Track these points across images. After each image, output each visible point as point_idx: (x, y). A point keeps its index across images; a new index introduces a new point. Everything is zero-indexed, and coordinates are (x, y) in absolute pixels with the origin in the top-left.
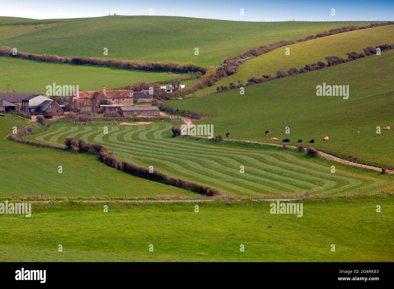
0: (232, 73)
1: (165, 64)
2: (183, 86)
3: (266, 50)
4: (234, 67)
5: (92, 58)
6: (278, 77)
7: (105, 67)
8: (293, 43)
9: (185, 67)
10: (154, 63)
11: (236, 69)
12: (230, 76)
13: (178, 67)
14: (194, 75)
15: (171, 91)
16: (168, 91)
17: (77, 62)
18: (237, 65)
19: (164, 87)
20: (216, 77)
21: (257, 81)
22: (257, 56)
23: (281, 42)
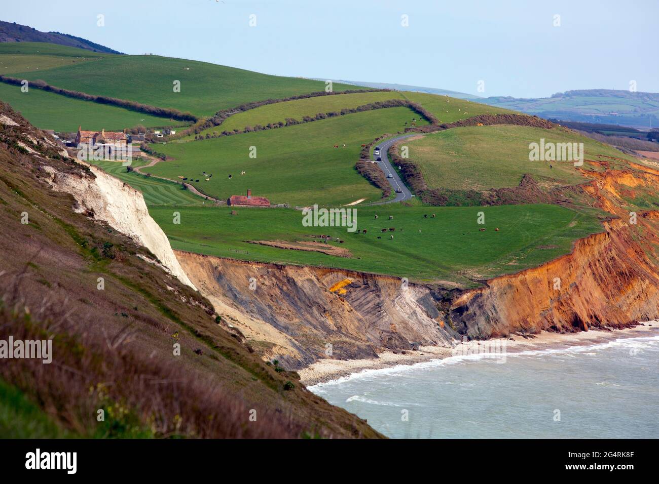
0: (218, 124)
1: (169, 111)
2: (173, 133)
3: (253, 107)
4: (221, 119)
5: (113, 99)
6: (245, 132)
7: (123, 108)
8: (278, 102)
9: (184, 116)
10: (162, 109)
11: (222, 121)
12: (216, 127)
13: (178, 115)
14: (187, 123)
15: (162, 136)
16: (160, 136)
17: (101, 101)
18: (225, 118)
19: (157, 132)
20: (203, 127)
21: (227, 134)
22: (245, 110)
23: (268, 100)
